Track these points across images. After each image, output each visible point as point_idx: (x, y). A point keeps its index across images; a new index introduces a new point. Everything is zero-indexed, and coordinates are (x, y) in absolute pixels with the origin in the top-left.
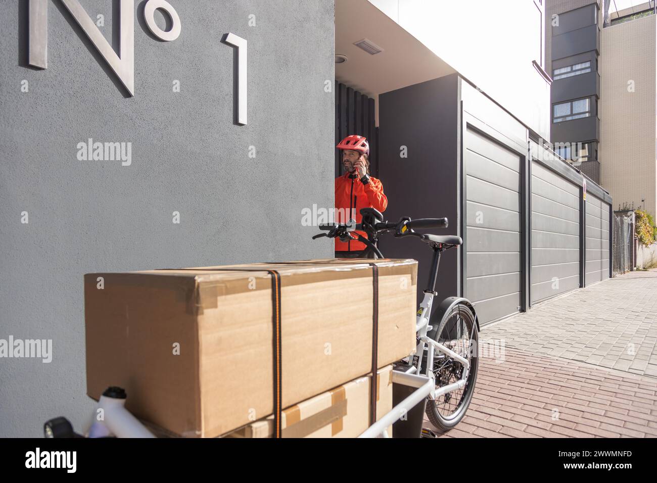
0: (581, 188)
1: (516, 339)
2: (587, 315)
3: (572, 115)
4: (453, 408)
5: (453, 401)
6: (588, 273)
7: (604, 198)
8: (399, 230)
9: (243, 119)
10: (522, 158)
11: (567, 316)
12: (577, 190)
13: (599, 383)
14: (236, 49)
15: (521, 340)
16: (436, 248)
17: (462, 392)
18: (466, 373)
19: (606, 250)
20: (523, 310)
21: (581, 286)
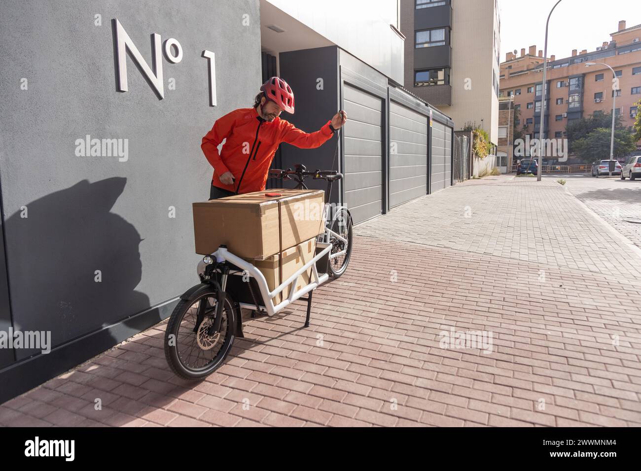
0: (428, 118)
1: (377, 231)
2: (424, 215)
3: (430, 42)
4: (339, 266)
5: (339, 263)
6: (433, 183)
7: (447, 123)
8: (315, 176)
9: (214, 103)
10: (383, 101)
11: (412, 216)
12: (426, 119)
13: (419, 252)
14: (209, 59)
15: (379, 232)
16: (330, 180)
17: (344, 257)
18: (346, 247)
19: (449, 164)
20: (384, 213)
21: (428, 194)
